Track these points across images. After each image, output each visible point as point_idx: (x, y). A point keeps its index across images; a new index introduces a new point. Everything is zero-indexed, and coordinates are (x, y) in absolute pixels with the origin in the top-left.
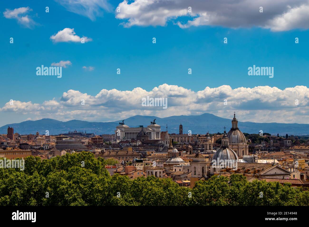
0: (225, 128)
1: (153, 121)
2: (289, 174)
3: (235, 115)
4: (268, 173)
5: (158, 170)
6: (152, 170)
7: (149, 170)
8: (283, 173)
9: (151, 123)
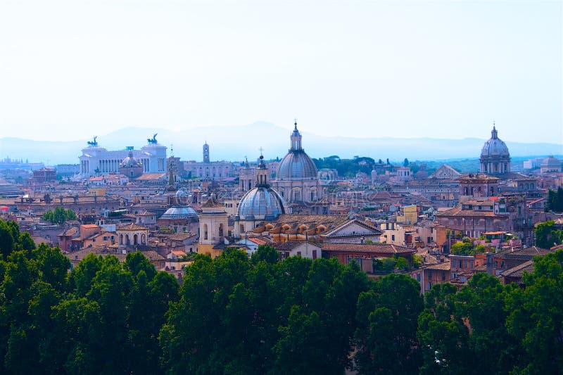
0: (261, 150)
1: (151, 138)
2: (379, 233)
3: (296, 124)
4: (341, 234)
5: (139, 232)
6: (127, 232)
7: (121, 232)
8: (367, 231)
9: (149, 140)
